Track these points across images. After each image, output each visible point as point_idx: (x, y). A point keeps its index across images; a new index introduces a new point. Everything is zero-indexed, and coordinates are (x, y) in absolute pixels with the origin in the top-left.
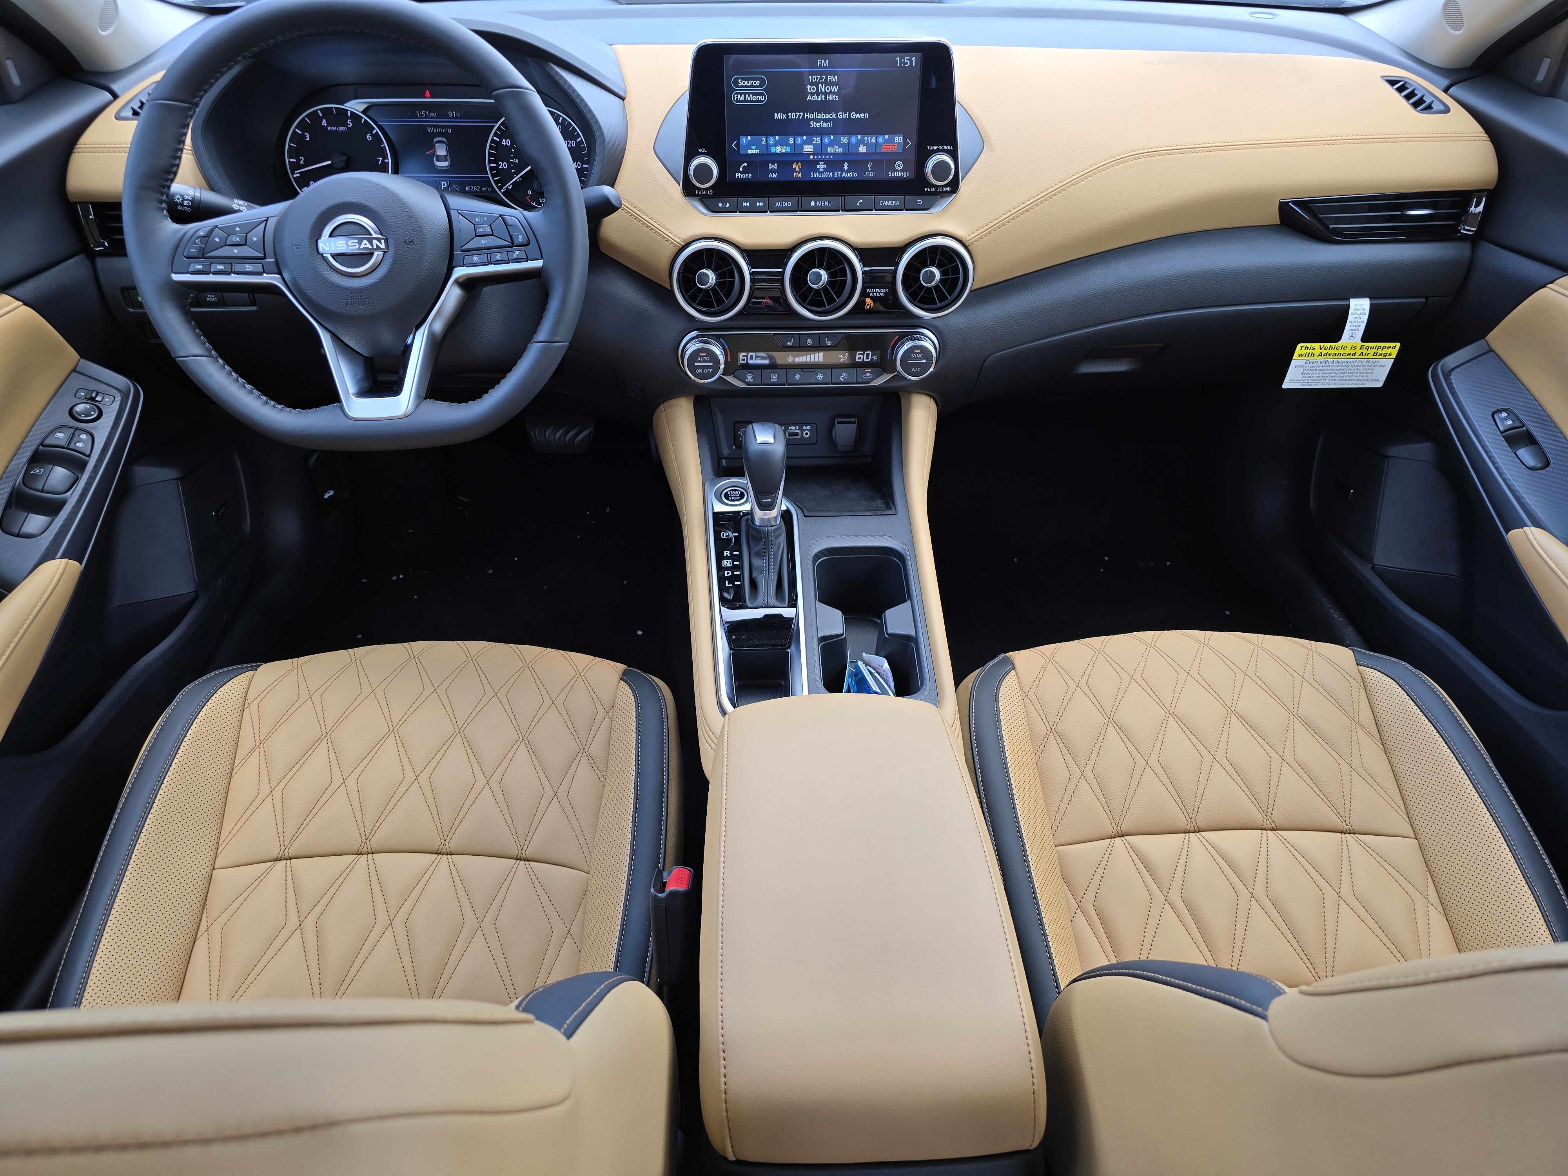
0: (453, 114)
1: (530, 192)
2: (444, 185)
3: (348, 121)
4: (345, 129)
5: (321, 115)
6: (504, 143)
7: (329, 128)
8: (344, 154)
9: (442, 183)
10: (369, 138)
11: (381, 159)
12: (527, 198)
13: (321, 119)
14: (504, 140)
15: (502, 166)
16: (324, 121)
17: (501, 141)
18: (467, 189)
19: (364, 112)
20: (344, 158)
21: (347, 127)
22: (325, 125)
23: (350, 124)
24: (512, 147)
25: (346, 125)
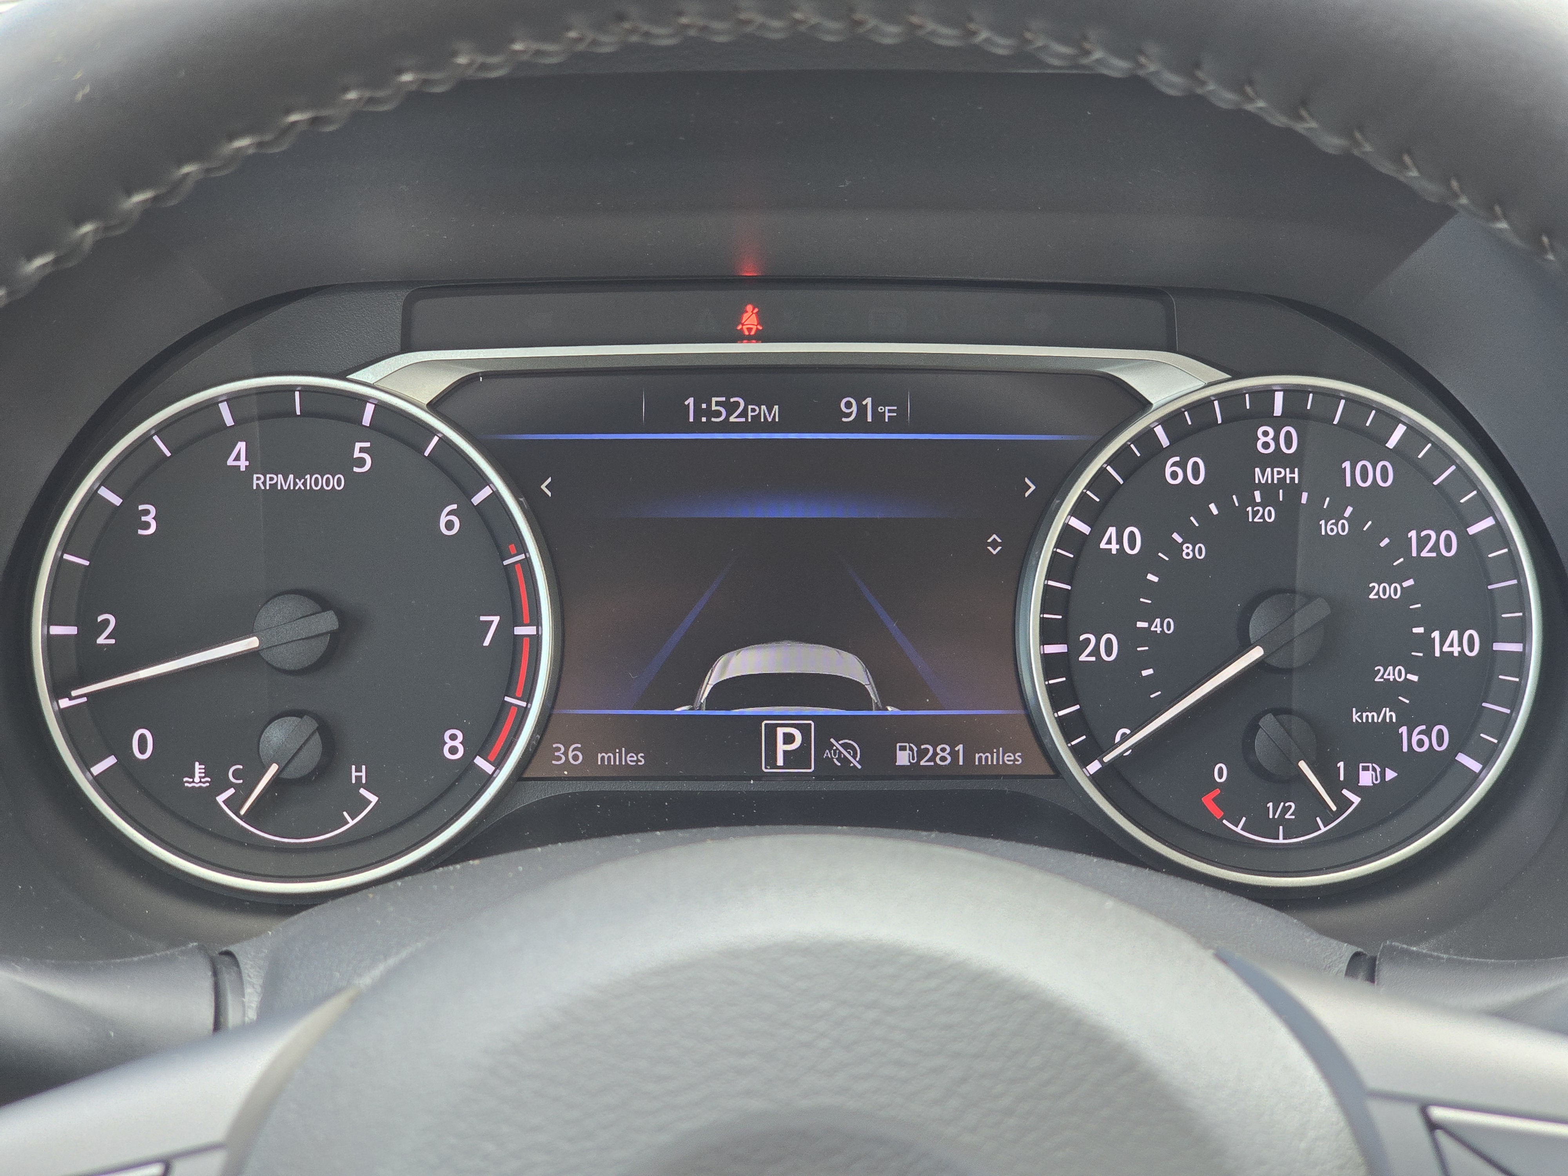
0: (862, 410)
1: (1221, 773)
2: (788, 739)
3: (358, 445)
4: (335, 482)
5: (229, 421)
6: (1109, 542)
7: (258, 480)
8: (323, 603)
9: (780, 731)
10: (449, 525)
11: (496, 619)
12: (1208, 800)
13: (229, 437)
14: (1112, 531)
15: (1096, 652)
16: (241, 446)
17: (1098, 533)
18: (903, 758)
19: (434, 407)
20: (328, 621)
21: (351, 478)
22: (243, 464)
23: (361, 462)
24: (1146, 561)
25: (344, 464)
